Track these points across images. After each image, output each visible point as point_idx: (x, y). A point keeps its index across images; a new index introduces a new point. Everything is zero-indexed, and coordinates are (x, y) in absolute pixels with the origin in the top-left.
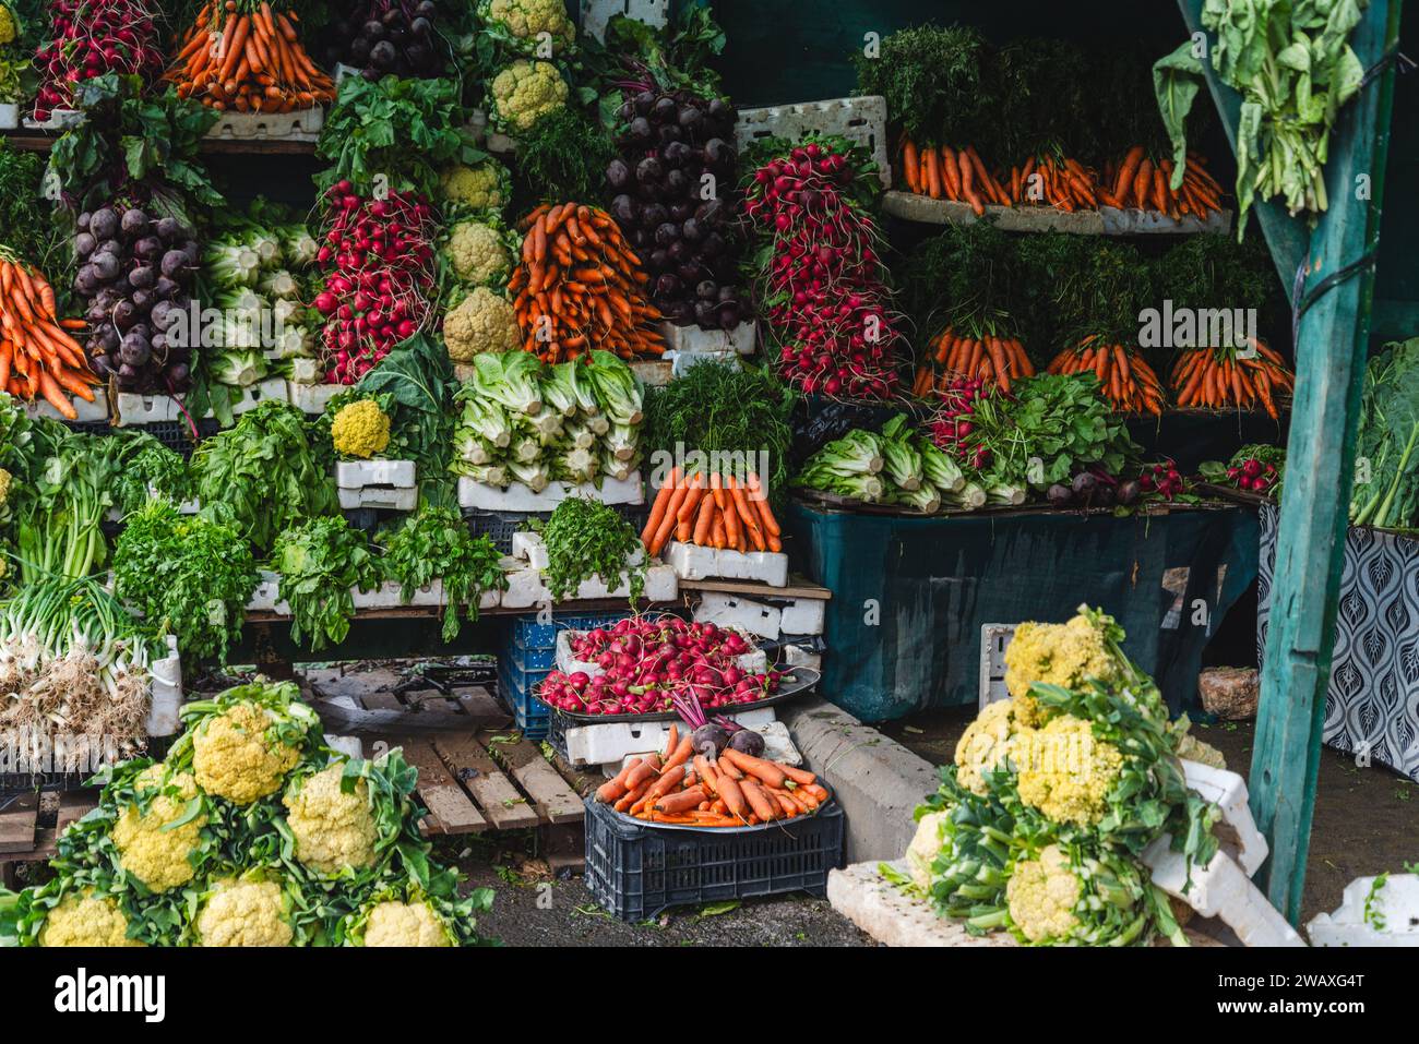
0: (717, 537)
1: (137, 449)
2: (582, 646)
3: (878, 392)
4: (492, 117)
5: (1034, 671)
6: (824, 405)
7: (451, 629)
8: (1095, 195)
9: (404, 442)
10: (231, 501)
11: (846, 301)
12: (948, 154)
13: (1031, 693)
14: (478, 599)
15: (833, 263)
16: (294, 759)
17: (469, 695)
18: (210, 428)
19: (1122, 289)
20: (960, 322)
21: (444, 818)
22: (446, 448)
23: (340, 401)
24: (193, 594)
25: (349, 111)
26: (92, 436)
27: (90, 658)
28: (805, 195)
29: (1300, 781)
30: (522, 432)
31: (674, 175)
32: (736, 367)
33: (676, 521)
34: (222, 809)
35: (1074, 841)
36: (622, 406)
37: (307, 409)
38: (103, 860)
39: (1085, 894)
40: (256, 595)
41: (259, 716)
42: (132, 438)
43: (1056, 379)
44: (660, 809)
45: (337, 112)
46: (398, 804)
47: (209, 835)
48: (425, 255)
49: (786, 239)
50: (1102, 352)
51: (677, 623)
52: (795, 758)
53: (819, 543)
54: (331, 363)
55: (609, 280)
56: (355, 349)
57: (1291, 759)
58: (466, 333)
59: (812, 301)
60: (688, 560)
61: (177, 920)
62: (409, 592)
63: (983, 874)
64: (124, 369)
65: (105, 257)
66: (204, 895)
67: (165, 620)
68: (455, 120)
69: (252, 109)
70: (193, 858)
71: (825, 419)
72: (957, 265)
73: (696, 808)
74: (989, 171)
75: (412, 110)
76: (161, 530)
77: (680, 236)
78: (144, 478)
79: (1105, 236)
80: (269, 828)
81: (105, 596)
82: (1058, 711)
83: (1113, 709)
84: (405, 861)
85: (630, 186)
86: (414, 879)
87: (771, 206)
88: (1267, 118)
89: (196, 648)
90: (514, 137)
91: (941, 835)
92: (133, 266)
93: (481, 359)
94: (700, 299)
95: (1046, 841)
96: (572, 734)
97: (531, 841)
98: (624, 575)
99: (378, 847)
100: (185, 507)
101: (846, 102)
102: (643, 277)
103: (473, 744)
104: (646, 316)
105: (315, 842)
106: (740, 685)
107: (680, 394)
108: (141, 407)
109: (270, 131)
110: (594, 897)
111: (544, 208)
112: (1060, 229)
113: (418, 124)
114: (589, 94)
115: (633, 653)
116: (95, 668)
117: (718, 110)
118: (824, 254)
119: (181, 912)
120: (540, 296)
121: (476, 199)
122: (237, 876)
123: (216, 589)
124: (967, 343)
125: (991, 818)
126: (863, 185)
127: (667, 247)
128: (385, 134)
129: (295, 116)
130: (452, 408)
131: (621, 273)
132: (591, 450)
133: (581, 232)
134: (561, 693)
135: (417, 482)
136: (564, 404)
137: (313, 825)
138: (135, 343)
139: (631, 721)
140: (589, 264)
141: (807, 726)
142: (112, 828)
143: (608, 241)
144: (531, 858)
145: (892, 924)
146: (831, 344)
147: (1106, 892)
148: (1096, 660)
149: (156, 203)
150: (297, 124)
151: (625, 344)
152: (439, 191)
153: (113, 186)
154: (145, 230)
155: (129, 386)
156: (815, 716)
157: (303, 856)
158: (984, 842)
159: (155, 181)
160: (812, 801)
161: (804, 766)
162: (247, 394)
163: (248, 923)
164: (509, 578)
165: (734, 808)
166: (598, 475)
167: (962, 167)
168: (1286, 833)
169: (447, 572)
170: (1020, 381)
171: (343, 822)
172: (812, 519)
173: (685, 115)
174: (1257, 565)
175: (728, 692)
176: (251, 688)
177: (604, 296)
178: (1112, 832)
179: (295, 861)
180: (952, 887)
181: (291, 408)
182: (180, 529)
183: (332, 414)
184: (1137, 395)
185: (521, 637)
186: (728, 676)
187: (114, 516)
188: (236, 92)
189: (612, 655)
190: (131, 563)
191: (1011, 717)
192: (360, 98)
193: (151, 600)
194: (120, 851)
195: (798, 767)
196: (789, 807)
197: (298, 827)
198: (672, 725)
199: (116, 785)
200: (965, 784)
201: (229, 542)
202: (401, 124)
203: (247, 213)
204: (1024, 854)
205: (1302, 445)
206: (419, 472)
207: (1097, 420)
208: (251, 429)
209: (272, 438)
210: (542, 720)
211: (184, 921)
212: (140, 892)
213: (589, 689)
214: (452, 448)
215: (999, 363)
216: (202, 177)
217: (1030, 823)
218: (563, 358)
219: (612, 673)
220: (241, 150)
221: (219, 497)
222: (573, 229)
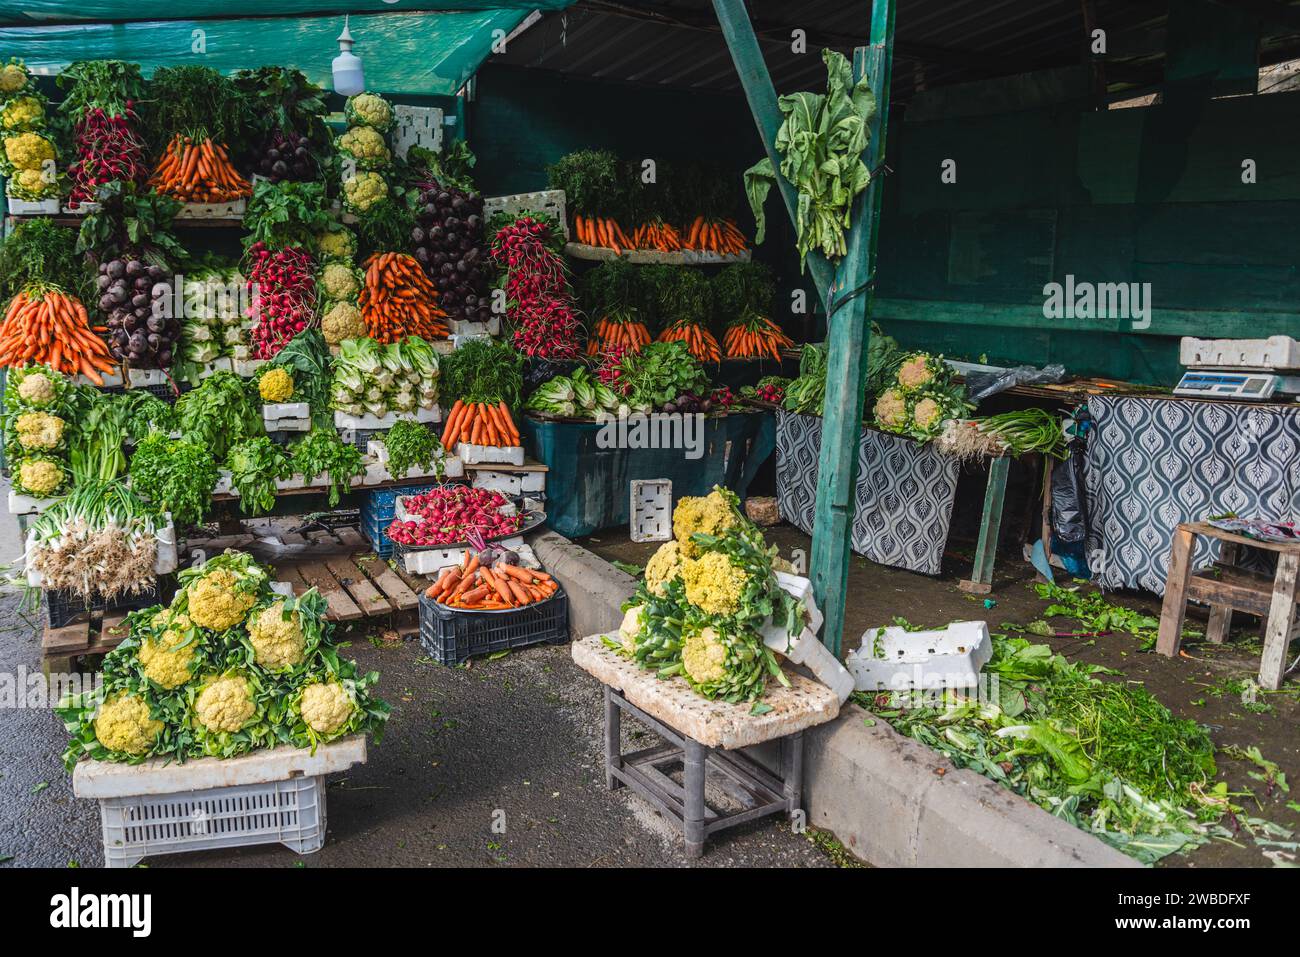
0: (484, 440)
1: (142, 402)
2: (411, 505)
3: (569, 355)
4: (345, 204)
5: (692, 526)
6: (540, 363)
7: (334, 499)
8: (680, 243)
9: (302, 392)
10: (201, 430)
11: (549, 305)
12: (600, 221)
13: (691, 539)
14: (350, 481)
15: (542, 284)
16: (252, 601)
17: (345, 532)
18: (185, 388)
19: (696, 294)
20: (611, 314)
21: (337, 611)
22: (326, 394)
23: (264, 370)
24: (181, 487)
25: (261, 201)
26: (114, 395)
27: (118, 531)
28: (525, 246)
29: (839, 579)
30: (371, 384)
31: (451, 236)
32: (490, 343)
33: (460, 431)
34: (208, 634)
35: (722, 626)
36: (427, 367)
37: (243, 374)
38: (133, 672)
39: (729, 656)
40: (218, 485)
41: (229, 576)
42: (138, 395)
43: (664, 346)
44: (464, 601)
45: (254, 202)
46: (318, 624)
47: (200, 651)
48: (309, 284)
49: (515, 271)
50: (687, 329)
51: (464, 488)
52: (537, 565)
53: (540, 440)
54: (257, 347)
55: (417, 296)
56: (270, 339)
57: (834, 567)
58: (335, 328)
59: (530, 305)
60: (468, 453)
61: (182, 705)
62: (309, 478)
63: (667, 644)
64: (132, 355)
65: (117, 289)
66: (198, 689)
67: (164, 503)
68: (324, 206)
69: (203, 201)
70: (191, 667)
71: (540, 370)
72: (608, 283)
73: (484, 598)
74: (622, 230)
75: (298, 200)
76: (159, 450)
77: (455, 270)
78: (147, 419)
79: (686, 265)
80: (238, 644)
81: (126, 491)
82: (708, 549)
83: (741, 547)
84: (324, 659)
85: (426, 242)
86: (330, 669)
87: (505, 253)
88: (813, 203)
89: (182, 518)
90: (358, 215)
91: (640, 621)
92: (135, 294)
93: (344, 343)
94: (467, 305)
95: (704, 625)
96: (408, 556)
97: (387, 619)
98: (432, 463)
99: (307, 652)
100: (173, 434)
101: (543, 193)
102: (435, 293)
103: (350, 562)
104: (438, 316)
105: (267, 651)
106: (503, 525)
107: (460, 359)
108: (143, 377)
109: (215, 213)
110: (426, 652)
111: (376, 255)
112: (661, 262)
113: (302, 209)
114: (400, 191)
115: (441, 508)
116: (122, 536)
117: (474, 199)
118: (537, 279)
119: (184, 700)
120: (377, 306)
121: (338, 251)
122: (219, 675)
123: (194, 484)
124: (615, 326)
125: (670, 612)
126: (556, 240)
127: (449, 277)
128: (283, 215)
129: (229, 204)
130: (329, 371)
131: (423, 292)
132: (410, 393)
133: (399, 269)
134: (401, 533)
135: (311, 414)
136: (394, 368)
137: (265, 641)
138: (138, 339)
139: (442, 549)
140: (405, 287)
141: (541, 545)
142: (137, 652)
143: (414, 274)
144: (388, 630)
145: (613, 674)
146: (542, 329)
147: (741, 654)
148: (727, 518)
149: (147, 256)
150: (230, 209)
151: (426, 331)
152: (316, 247)
153: (120, 247)
154: (142, 273)
155: (135, 365)
156: (546, 540)
157: (260, 660)
158: (666, 625)
159: (146, 244)
160: (549, 591)
161: (542, 569)
162: (207, 367)
163: (227, 705)
164: (367, 468)
165: (506, 598)
166: (415, 407)
167: (608, 228)
168: (832, 608)
169: (331, 467)
170: (645, 346)
171: (285, 639)
172: (537, 427)
173: (455, 202)
174: (775, 442)
175: (496, 529)
176: (222, 558)
177: (414, 305)
178: (744, 619)
179: (255, 664)
180: (649, 651)
181: (234, 375)
182: (170, 448)
183: (259, 377)
184: (707, 351)
185: (375, 501)
186: (496, 519)
187: (129, 442)
188: (193, 191)
189: (429, 510)
190: (141, 470)
191: (678, 551)
192: (267, 194)
193: (154, 492)
194: (144, 666)
195: (539, 570)
196: (537, 595)
197: (256, 643)
198: (466, 549)
199: (139, 625)
200: (652, 590)
201: (201, 455)
202: (292, 209)
203: (202, 262)
204: (692, 633)
205: (834, 389)
206: (311, 409)
207: (689, 366)
208: (211, 388)
209: (224, 393)
210: (389, 547)
211: (186, 706)
212: (158, 691)
213: (417, 531)
214: (330, 394)
215: (633, 337)
216: (175, 241)
217: (694, 615)
218: (392, 340)
219: (429, 520)
220: (197, 225)
221: (193, 428)
222: (394, 267)
